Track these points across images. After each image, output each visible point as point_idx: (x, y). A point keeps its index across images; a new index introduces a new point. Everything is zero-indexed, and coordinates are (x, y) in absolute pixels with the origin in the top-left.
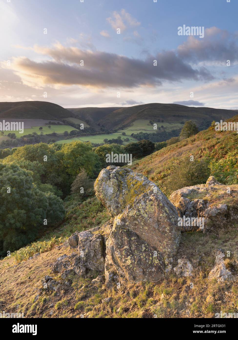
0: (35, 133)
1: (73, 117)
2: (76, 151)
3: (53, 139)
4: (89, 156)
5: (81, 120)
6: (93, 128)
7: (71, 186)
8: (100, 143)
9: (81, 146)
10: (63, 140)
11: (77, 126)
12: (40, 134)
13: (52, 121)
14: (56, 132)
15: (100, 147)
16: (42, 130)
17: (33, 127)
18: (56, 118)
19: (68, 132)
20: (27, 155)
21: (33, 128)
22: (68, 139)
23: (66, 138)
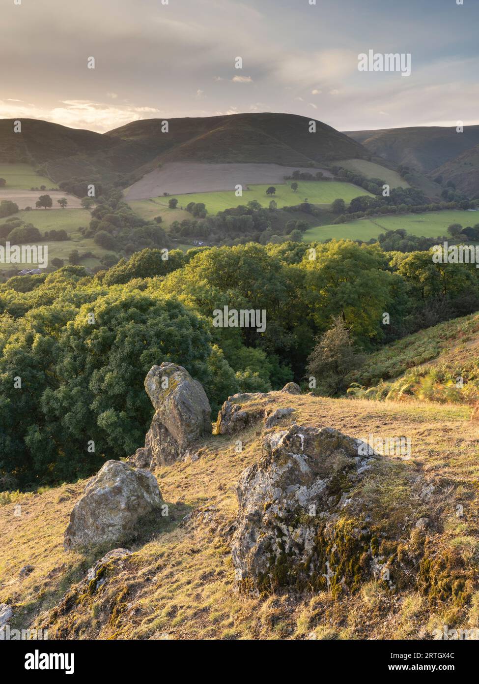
0: (254, 204)
1: (362, 158)
2: (337, 268)
3: (302, 221)
4: (370, 282)
5: (386, 166)
6: (419, 190)
7: (307, 359)
8: (435, 238)
9: (351, 253)
10: (329, 224)
11: (372, 184)
12: (268, 207)
13: (302, 171)
14: (309, 201)
15: (415, 256)
16: (273, 194)
17: (251, 187)
18: (313, 162)
19: (344, 202)
20: (217, 271)
21: (251, 190)
22: (342, 221)
23: (337, 219)
